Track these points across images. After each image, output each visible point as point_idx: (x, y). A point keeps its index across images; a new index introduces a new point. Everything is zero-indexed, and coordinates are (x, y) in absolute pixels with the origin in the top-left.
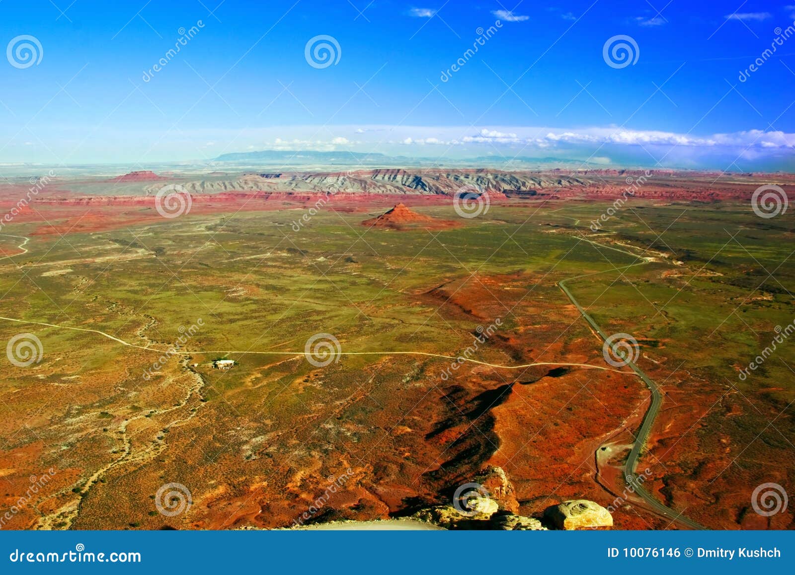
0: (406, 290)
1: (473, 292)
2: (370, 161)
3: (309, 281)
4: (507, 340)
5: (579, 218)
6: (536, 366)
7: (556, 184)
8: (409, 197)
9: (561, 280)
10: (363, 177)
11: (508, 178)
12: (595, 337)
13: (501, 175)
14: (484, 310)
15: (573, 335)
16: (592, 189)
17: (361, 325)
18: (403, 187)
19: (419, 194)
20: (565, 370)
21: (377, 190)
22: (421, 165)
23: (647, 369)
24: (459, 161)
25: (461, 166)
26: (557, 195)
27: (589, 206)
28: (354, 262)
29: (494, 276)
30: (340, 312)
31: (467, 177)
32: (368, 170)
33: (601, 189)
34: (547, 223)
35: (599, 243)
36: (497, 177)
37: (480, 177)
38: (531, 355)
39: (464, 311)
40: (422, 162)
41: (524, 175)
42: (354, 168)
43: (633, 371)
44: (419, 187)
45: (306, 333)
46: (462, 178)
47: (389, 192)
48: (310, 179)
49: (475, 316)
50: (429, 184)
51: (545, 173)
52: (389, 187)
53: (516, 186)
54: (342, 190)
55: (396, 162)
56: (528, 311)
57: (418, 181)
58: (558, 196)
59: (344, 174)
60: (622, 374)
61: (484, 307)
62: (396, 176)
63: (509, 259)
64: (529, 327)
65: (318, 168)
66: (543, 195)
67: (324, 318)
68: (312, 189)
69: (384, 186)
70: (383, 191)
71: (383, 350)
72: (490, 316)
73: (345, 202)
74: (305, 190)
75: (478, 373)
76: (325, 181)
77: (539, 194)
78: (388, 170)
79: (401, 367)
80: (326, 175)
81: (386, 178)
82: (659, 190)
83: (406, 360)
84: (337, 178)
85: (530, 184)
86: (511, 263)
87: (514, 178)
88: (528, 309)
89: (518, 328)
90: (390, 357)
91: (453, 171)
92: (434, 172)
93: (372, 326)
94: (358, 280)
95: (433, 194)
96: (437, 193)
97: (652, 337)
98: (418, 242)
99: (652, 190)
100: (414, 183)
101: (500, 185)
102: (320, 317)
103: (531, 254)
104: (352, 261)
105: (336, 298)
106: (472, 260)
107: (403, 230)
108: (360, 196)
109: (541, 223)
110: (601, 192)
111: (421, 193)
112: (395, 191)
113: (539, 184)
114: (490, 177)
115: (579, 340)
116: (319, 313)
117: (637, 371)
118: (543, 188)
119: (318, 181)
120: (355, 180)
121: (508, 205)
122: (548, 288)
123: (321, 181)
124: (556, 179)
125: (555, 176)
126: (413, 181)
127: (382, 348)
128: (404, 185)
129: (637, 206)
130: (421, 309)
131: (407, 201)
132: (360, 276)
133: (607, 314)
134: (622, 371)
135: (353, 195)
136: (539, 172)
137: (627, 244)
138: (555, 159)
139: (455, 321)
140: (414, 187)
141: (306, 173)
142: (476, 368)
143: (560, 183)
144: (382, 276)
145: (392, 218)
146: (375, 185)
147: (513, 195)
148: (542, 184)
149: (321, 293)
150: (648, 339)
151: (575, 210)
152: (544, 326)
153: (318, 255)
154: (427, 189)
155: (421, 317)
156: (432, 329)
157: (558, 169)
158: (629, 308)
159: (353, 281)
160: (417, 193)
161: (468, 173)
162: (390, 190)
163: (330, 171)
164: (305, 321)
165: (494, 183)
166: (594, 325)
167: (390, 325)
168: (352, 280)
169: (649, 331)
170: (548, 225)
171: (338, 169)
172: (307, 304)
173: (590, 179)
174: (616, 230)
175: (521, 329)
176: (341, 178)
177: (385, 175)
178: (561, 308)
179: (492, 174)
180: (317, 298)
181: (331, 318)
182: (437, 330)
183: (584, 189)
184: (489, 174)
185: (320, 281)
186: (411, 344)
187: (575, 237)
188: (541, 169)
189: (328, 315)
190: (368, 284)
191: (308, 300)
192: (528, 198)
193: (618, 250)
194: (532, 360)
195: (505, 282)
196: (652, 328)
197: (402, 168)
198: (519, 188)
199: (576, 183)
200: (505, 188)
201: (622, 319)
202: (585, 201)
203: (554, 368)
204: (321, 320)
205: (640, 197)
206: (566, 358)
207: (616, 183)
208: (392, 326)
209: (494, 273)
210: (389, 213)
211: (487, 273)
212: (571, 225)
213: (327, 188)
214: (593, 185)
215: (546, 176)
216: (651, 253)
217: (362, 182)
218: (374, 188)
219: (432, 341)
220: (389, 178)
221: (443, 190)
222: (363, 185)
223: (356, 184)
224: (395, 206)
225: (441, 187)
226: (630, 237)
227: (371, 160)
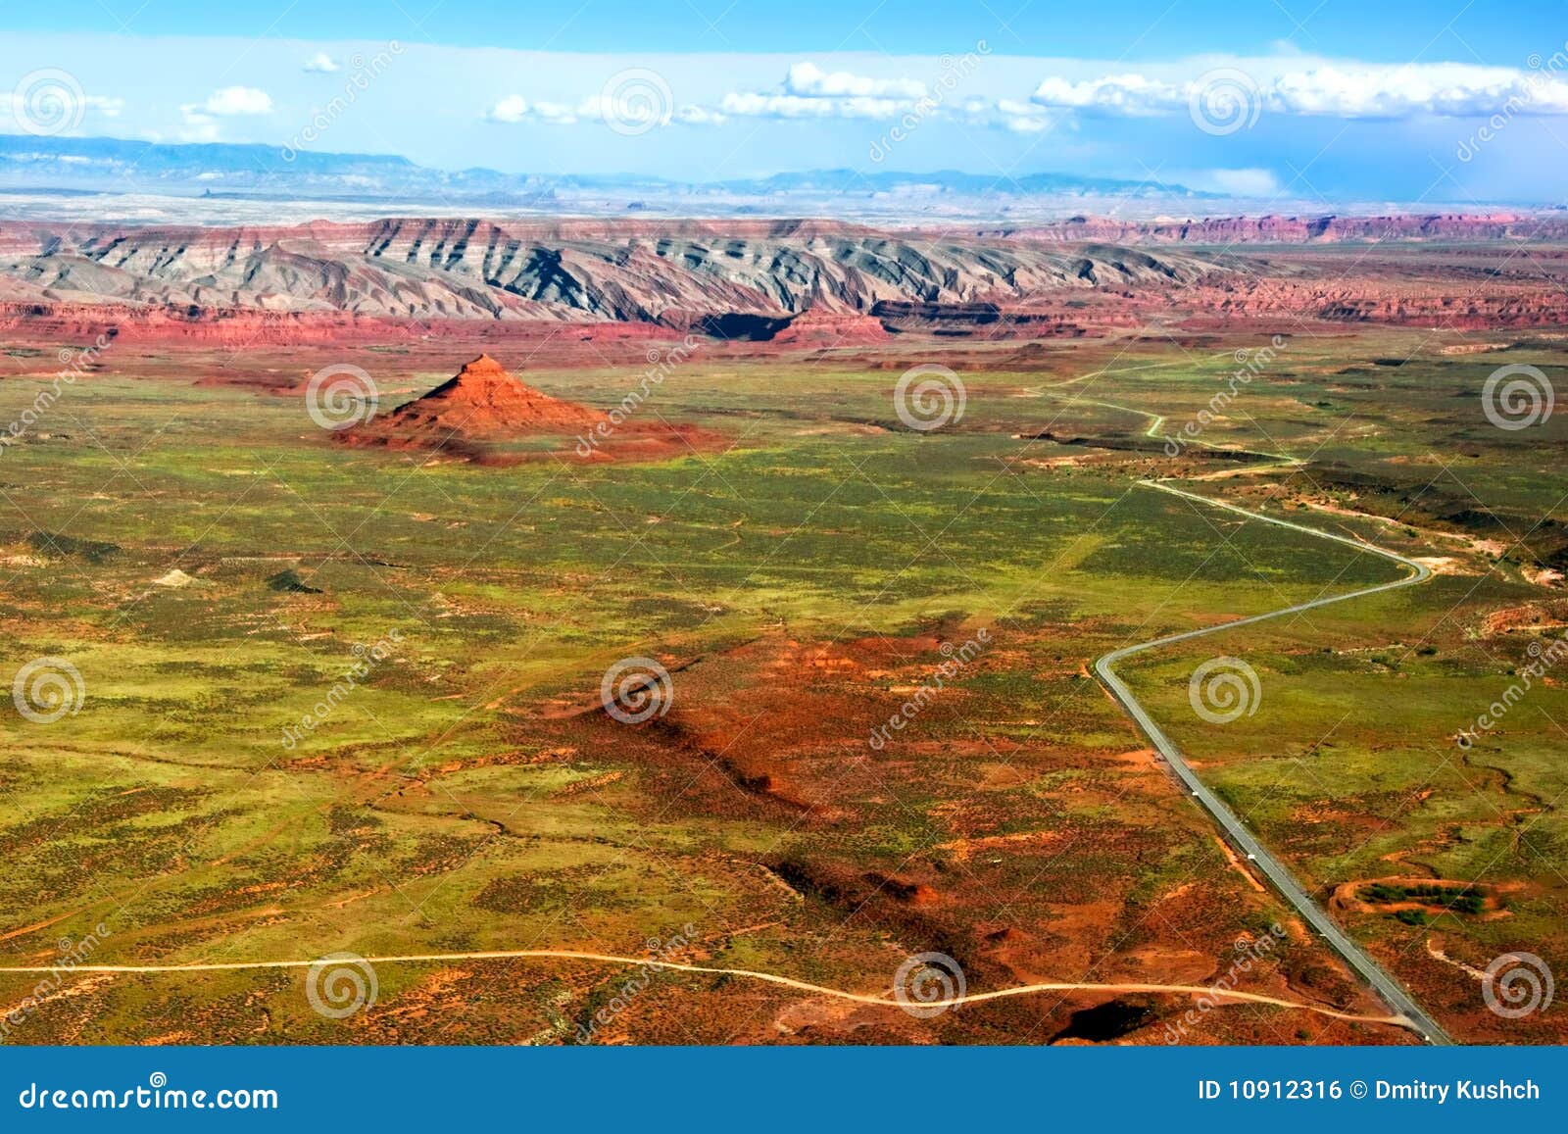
0: (514, 702)
1: (772, 706)
2: (355, 187)
3: (125, 666)
4: (905, 893)
5: (1161, 409)
6: (1021, 997)
7: (1073, 279)
8: (513, 332)
9: (1101, 652)
10: (334, 248)
11: (889, 255)
12: (1239, 877)
13: (865, 244)
14: (815, 776)
15: (1156, 869)
16: (1207, 294)
17: (341, 845)
18: (488, 290)
19: (551, 318)
20: (1137, 1012)
21: (390, 301)
22: (558, 206)
23: (1444, 1002)
24: (706, 189)
25: (714, 206)
26: (1077, 321)
27: (1196, 360)
28: (307, 591)
29: (846, 642)
30: (254, 795)
31: (735, 254)
32: (350, 220)
33: (1242, 295)
34: (1044, 430)
35: (1239, 504)
36: (849, 252)
37: (784, 252)
38: (1003, 954)
39: (741, 782)
40: (563, 195)
41: (953, 244)
42: (295, 212)
43: (1394, 1014)
44: (553, 291)
45: (119, 883)
46: (717, 255)
47: (433, 310)
48: (118, 253)
49: (780, 800)
50: (589, 279)
51: (1029, 236)
52: (433, 291)
53: (920, 287)
54: (247, 300)
55: (459, 192)
56: (979, 778)
57: (547, 266)
58: (1080, 322)
59: (256, 237)
60: (1352, 1025)
61: (814, 764)
62: (461, 246)
63: (904, 574)
64: (988, 840)
65: (149, 206)
66: (1022, 320)
67: (196, 822)
68: (123, 293)
69: (414, 288)
70: (412, 308)
71: (432, 946)
72: (840, 802)
73: (265, 348)
74: (99, 299)
75: (803, 1031)
76: (179, 264)
77: (1009, 318)
78: (432, 223)
79: (501, 1013)
80: (187, 238)
81: (424, 253)
82: (1464, 291)
83: (523, 984)
84: (226, 250)
85: (974, 282)
86: (913, 589)
87: (915, 255)
88: (984, 767)
89: (949, 846)
90: (458, 975)
91: (683, 227)
92: (610, 230)
93: (383, 847)
94: (322, 664)
95: (606, 320)
96: (619, 314)
97: (1457, 876)
98: (552, 510)
99: (1431, 291)
100: (530, 276)
101: (861, 286)
102: (176, 817)
103: (987, 553)
104: (296, 587)
105: (235, 738)
106: (766, 580)
107: (496, 462)
108: (322, 326)
109: (1017, 430)
110: (1240, 304)
111: (558, 314)
112: (459, 308)
113: (1010, 278)
114: (824, 251)
115: (1182, 890)
116: (167, 798)
117: (1407, 1014)
118: (1024, 295)
119: (150, 263)
120: (301, 260)
121: (894, 360)
122: (1056, 687)
123: (162, 263)
124: (1073, 255)
125: (1069, 247)
126: (530, 269)
127: (428, 936)
128: (495, 283)
129: (1379, 355)
130: (574, 776)
131: (505, 346)
132: (334, 647)
133: (1281, 782)
134: (1351, 1011)
135: (292, 321)
136: (1007, 233)
137: (1344, 505)
138: (1069, 181)
139: (709, 823)
140: (533, 291)
141: (99, 228)
142: (792, 1008)
143: (1086, 271)
144: (418, 645)
145: (451, 413)
146: (383, 282)
147: (909, 324)
148: (1020, 276)
149: (176, 719)
150: (1443, 883)
151: (1145, 377)
152: (1047, 835)
153: (160, 563)
154: (584, 300)
155: (577, 810)
156: (619, 857)
157: (1081, 220)
158: (1361, 762)
159: (303, 667)
160: (546, 315)
161: (741, 237)
162: (440, 305)
163: (198, 219)
164: (115, 834)
165: (840, 277)
166: (1236, 827)
167: (455, 842)
168: (299, 661)
169: (1446, 848)
170: (1047, 436)
171: (230, 216)
172: (123, 763)
173: (1201, 253)
174: (1299, 453)
175: (960, 850)
176: (244, 251)
177: (418, 244)
178: (1107, 763)
179: (829, 242)
180: (162, 737)
181: (217, 819)
182: (637, 862)
183: (1177, 296)
184: (819, 242)
185: (170, 669)
186: (541, 917)
187: (1148, 483)
188: (1015, 218)
189: (205, 808)
190: (367, 681)
191: (125, 746)
192: (967, 334)
193: (1314, 531)
194: (1006, 975)
195: (892, 664)
196: (1456, 836)
197: (487, 214)
198: (934, 295)
199: (1146, 273)
200: (880, 297)
201: (1340, 805)
202: (1184, 342)
203: (1088, 1004)
204: (177, 829)
205: (1390, 321)
206: (1134, 961)
207: (1297, 268)
208: (462, 848)
209: (850, 630)
210: (438, 393)
211: (822, 631)
212: (1134, 435)
213: (187, 289)
214: (1211, 280)
215: (1034, 245)
216: (1439, 541)
217: (332, 270)
218: (375, 294)
219: (619, 903)
220: (435, 256)
221: (644, 302)
222: (333, 283)
223: (303, 275)
224: (464, 368)
225: (635, 293)
226: (1357, 477)
227: (364, 181)
